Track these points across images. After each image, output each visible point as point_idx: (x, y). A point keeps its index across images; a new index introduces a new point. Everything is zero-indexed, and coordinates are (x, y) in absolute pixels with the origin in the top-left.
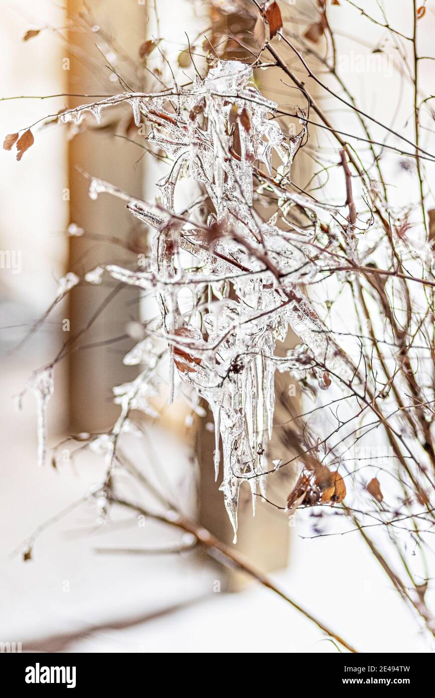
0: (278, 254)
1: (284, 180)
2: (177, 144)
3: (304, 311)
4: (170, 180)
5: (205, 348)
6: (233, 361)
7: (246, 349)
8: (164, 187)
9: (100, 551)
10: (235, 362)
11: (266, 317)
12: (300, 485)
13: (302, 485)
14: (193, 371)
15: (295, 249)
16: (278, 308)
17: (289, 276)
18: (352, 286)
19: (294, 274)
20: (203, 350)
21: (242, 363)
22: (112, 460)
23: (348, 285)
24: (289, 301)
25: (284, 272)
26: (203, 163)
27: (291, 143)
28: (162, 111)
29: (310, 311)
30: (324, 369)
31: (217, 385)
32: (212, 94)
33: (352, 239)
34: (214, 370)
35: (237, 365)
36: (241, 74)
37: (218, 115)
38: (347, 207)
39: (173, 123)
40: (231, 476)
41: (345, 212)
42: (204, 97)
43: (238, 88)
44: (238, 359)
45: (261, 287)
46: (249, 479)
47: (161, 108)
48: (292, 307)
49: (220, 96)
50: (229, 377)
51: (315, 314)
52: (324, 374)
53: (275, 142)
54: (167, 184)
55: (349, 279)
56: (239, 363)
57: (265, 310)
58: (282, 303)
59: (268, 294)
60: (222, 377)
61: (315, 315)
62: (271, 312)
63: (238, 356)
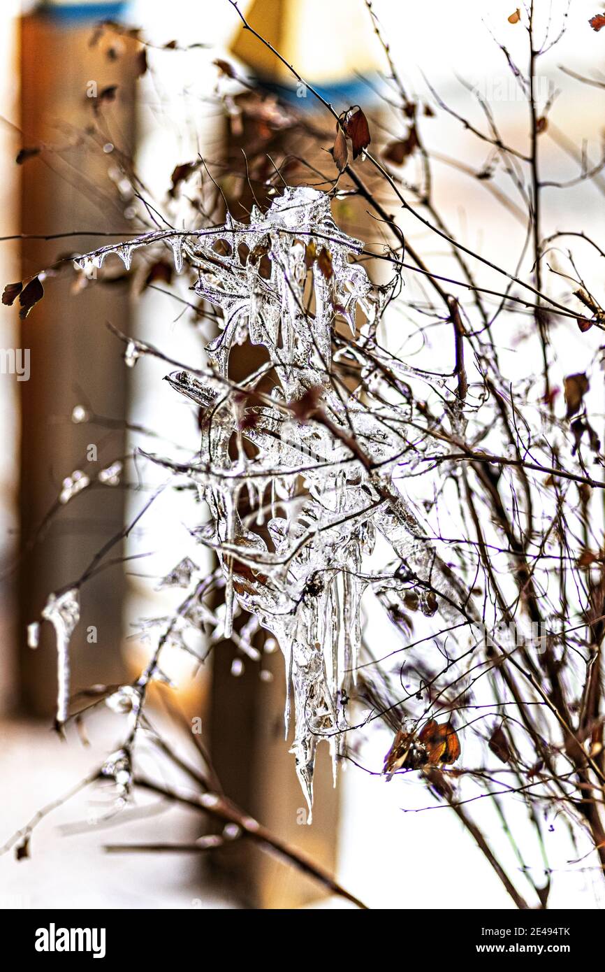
0: (368, 438)
1: (370, 343)
2: (231, 296)
3: (400, 514)
4: (223, 343)
5: (274, 561)
6: (309, 580)
7: (326, 563)
8: (215, 352)
9: (111, 849)
10: (312, 581)
11: (350, 522)
12: (400, 742)
13: (402, 742)
14: (256, 593)
15: (391, 431)
16: (367, 509)
17: (383, 466)
18: (457, 482)
19: (389, 465)
20: (272, 564)
21: (321, 582)
22: (137, 720)
23: (452, 481)
24: (382, 500)
25: (376, 461)
26: (265, 321)
27: (380, 294)
28: (211, 252)
29: (407, 513)
30: (429, 589)
31: (289, 611)
32: (279, 230)
33: (460, 419)
34: (285, 591)
35: (315, 585)
36: (315, 204)
37: (288, 258)
38: (456, 376)
39: (226, 269)
40: (306, 733)
41: (453, 383)
42: (268, 234)
43: (312, 223)
44: (317, 577)
45: (345, 482)
46: (330, 736)
47: (210, 249)
48: (385, 507)
49: (288, 232)
50: (304, 601)
51: (414, 518)
52: (429, 595)
53: (360, 294)
54: (219, 349)
55: (454, 473)
56: (317, 582)
57: (350, 513)
58: (372, 503)
59: (353, 492)
60: (295, 601)
61: (413, 520)
62: (358, 514)
63: (316, 573)
